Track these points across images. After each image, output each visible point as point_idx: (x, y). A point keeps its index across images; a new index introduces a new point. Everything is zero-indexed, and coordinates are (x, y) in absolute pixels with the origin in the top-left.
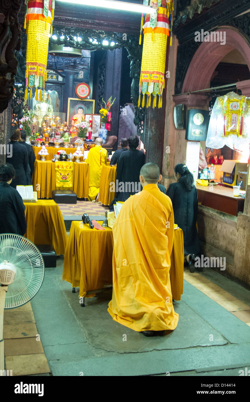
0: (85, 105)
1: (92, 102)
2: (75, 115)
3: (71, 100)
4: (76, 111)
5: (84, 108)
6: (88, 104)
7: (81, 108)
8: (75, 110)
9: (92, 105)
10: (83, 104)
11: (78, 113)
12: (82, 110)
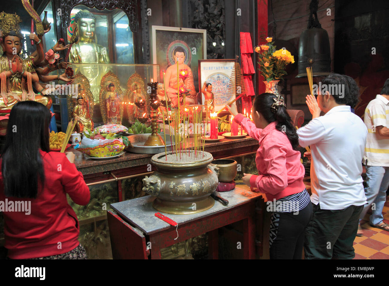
0: (187, 41)
1: (202, 34)
2: (169, 66)
3: (157, 31)
4: (170, 58)
5: (186, 50)
6: (194, 41)
7: (180, 49)
8: (169, 55)
9: (201, 42)
10: (183, 40)
11: (174, 62)
12: (182, 53)
